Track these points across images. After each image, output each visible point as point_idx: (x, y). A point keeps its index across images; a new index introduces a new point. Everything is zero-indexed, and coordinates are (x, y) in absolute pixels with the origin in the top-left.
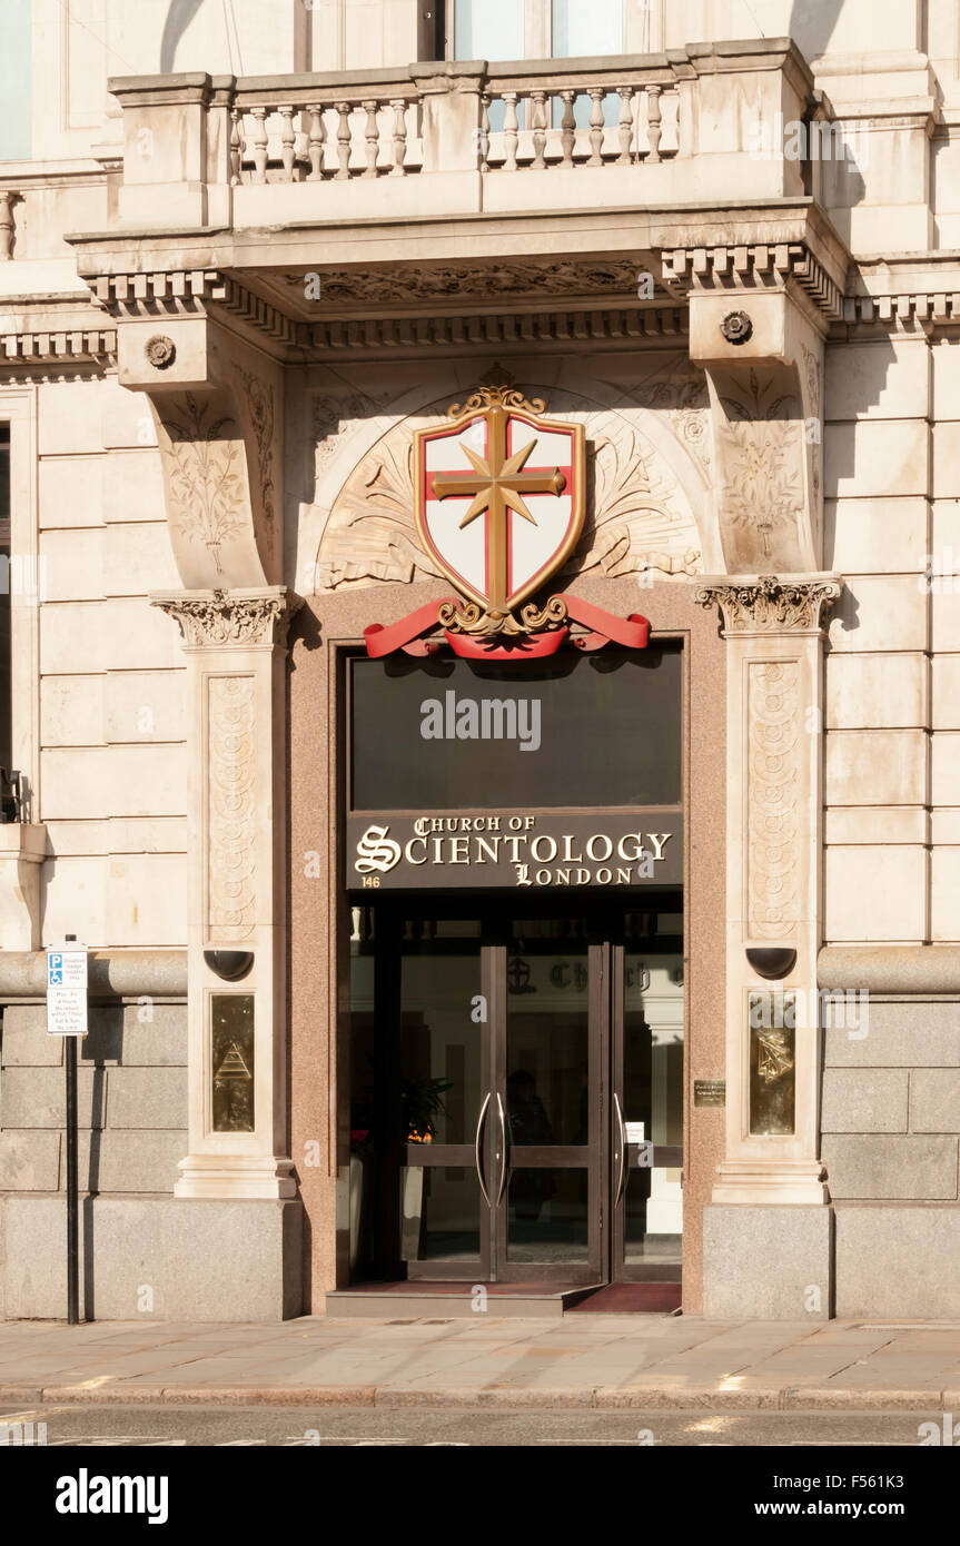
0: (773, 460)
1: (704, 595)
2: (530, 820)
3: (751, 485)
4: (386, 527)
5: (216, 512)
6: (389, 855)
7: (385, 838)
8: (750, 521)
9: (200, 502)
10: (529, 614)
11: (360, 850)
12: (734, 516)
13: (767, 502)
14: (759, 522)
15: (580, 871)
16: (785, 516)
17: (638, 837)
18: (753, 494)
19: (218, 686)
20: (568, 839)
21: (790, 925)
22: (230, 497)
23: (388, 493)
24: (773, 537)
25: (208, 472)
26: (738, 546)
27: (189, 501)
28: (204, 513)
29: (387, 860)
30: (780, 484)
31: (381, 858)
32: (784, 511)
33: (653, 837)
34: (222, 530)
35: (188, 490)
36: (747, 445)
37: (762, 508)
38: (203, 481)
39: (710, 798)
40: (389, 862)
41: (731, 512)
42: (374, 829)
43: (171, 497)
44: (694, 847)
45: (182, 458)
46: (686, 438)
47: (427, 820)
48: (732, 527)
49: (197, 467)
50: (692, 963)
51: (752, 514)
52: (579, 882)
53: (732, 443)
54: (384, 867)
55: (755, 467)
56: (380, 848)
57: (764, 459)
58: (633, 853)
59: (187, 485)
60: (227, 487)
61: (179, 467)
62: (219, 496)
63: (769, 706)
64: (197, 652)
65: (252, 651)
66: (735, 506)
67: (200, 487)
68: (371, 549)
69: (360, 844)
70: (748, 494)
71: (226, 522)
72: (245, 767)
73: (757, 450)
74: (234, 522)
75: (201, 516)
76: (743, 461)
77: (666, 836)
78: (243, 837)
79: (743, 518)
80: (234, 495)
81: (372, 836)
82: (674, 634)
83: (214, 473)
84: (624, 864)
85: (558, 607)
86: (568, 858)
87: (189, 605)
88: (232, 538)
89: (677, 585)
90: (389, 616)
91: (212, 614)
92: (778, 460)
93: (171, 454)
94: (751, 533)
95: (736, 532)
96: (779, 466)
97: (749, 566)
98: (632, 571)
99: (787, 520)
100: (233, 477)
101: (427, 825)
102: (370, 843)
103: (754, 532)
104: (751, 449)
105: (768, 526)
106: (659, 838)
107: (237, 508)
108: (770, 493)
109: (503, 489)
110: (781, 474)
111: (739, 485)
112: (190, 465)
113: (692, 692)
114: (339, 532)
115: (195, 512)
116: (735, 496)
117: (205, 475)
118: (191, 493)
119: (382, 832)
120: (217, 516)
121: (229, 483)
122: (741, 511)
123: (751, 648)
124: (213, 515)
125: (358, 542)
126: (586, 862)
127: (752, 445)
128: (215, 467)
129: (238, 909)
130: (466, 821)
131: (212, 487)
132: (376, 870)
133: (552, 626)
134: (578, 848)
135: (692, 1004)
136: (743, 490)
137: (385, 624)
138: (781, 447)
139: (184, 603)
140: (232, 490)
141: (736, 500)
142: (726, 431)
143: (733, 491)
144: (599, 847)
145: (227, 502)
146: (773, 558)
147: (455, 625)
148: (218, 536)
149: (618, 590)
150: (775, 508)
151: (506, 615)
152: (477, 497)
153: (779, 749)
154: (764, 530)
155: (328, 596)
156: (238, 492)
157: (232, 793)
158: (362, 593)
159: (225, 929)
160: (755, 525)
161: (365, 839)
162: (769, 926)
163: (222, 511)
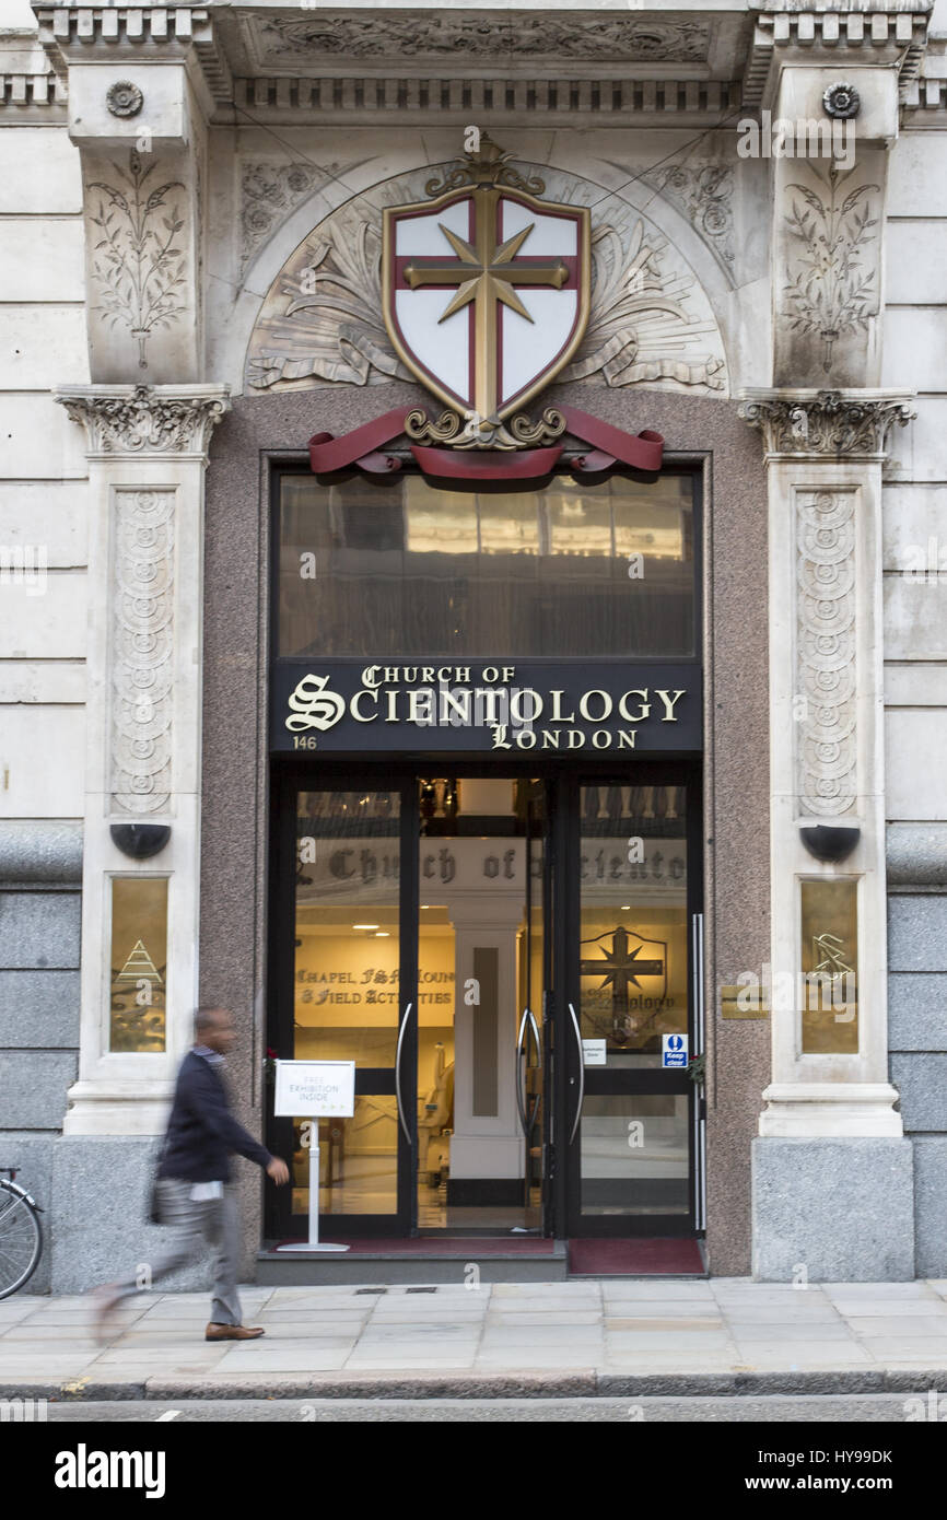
0: (845, 257)
1: (754, 410)
2: (509, 671)
3: (818, 285)
4: (334, 320)
5: (149, 293)
6: (329, 710)
7: (324, 690)
8: (813, 327)
9: (130, 281)
10: (522, 426)
11: (293, 703)
12: (794, 320)
13: (836, 306)
14: (823, 328)
15: (572, 733)
16: (855, 323)
17: (644, 693)
18: (820, 296)
19: (129, 502)
20: (557, 695)
21: (849, 801)
22: (170, 276)
23: (338, 279)
24: (839, 346)
25: (143, 245)
26: (793, 354)
27: (116, 279)
28: (134, 295)
29: (327, 716)
30: (852, 285)
31: (320, 714)
32: (855, 316)
33: (663, 694)
34: (155, 314)
35: (116, 266)
36: (816, 239)
37: (830, 312)
38: (135, 255)
39: (739, 648)
40: (330, 719)
41: (791, 315)
42: (310, 678)
43: (93, 272)
44: (720, 706)
45: (112, 228)
46: (706, 230)
47: (378, 668)
48: (790, 332)
49: (130, 239)
50: (717, 845)
51: (816, 319)
52: (572, 746)
53: (798, 236)
54: (323, 724)
55: (824, 265)
56: (318, 701)
57: (835, 256)
58: (638, 712)
59: (114, 260)
60: (166, 263)
61: (107, 239)
62: (155, 274)
63: (820, 541)
64: (105, 460)
65: (176, 460)
66: (797, 308)
67: (131, 263)
68: (315, 345)
69: (293, 695)
70: (814, 295)
71: (161, 306)
72: (161, 600)
73: (828, 245)
74: (171, 305)
75: (129, 297)
76: (810, 257)
77: (679, 693)
78: (157, 685)
79: (805, 323)
80: (174, 274)
81: (310, 687)
82: (694, 455)
83: (151, 247)
84: (628, 726)
85: (556, 419)
86: (557, 717)
87: (100, 404)
88: (167, 325)
89: (696, 398)
90: (338, 424)
91: (127, 415)
92: (852, 258)
93: (97, 221)
94: (812, 341)
95: (794, 339)
96: (853, 265)
97: (802, 379)
98: (642, 381)
99: (857, 327)
100: (175, 252)
101: (379, 675)
102: (305, 696)
103: (816, 340)
104: (820, 244)
105: (834, 333)
106: (671, 696)
107: (177, 289)
108: (840, 296)
109: (495, 280)
110: (854, 274)
111: (803, 285)
112: (121, 235)
113: (716, 523)
114: (275, 323)
115: (122, 292)
116: (797, 297)
117: (139, 248)
118: (119, 269)
119: (321, 682)
120: (150, 298)
121: (170, 259)
122: (804, 315)
123: (802, 474)
124: (145, 297)
125: (298, 336)
126: (580, 721)
127: (822, 239)
128: (153, 238)
129: (149, 773)
130: (429, 672)
131: (147, 264)
132: (312, 727)
133: (548, 442)
134: (569, 705)
135: (718, 894)
136: (808, 291)
137: (334, 433)
138: (855, 243)
139: (96, 400)
140: (173, 269)
141: (799, 303)
142: (792, 222)
143: (796, 292)
144: (596, 704)
145: (165, 282)
146: (833, 370)
147: (427, 437)
148: (149, 321)
149: (624, 402)
150: (844, 313)
151: (497, 427)
152: (461, 288)
153: (832, 592)
154: (828, 338)
155: (260, 397)
156: (180, 270)
157: (144, 631)
158: (303, 395)
159: (131, 797)
160: (819, 331)
161: (299, 691)
162: (824, 802)
163: (156, 292)
